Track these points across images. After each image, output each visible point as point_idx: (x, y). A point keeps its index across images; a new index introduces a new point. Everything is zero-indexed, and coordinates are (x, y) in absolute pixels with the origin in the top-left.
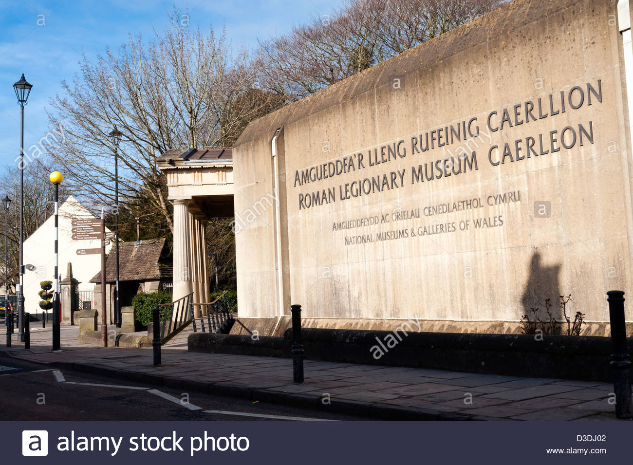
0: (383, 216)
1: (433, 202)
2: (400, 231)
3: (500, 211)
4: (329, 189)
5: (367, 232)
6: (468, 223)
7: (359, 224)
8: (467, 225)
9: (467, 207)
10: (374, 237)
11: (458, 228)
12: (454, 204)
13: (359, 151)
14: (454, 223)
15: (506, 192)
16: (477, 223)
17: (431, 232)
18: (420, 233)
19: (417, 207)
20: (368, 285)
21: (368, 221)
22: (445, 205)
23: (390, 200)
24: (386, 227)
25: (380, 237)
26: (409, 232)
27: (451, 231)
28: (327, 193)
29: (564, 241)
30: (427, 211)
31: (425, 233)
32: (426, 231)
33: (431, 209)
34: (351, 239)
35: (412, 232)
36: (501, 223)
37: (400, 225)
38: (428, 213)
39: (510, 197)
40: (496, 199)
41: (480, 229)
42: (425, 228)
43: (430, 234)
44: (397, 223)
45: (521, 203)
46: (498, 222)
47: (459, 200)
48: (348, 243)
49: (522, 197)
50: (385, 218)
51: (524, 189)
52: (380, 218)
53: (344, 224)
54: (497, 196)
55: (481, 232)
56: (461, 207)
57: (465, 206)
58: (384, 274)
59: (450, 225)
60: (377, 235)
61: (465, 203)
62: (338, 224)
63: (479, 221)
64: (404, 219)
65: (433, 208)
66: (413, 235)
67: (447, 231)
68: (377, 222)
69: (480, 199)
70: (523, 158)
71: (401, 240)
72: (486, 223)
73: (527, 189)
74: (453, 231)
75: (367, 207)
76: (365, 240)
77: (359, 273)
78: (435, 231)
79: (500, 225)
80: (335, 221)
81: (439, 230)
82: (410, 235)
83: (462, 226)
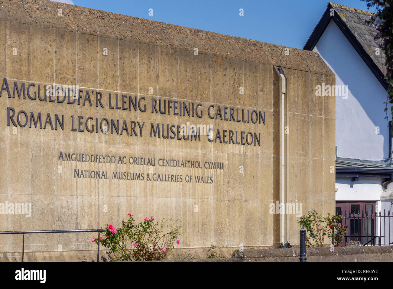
0: (120, 157)
1: (166, 157)
2: (136, 174)
3: (212, 174)
4: (56, 115)
5: (102, 169)
6: (191, 177)
7: (93, 160)
8: (191, 179)
9: (191, 166)
10: (110, 175)
11: (184, 180)
12: (182, 161)
13: (98, 90)
14: (181, 176)
15: (215, 162)
16: (198, 180)
17: (164, 179)
18: (155, 179)
19: (152, 157)
20: (101, 219)
21: (104, 159)
22: (175, 161)
23: (127, 144)
24: (122, 168)
25: (115, 175)
26: (145, 177)
27: (179, 182)
28: (53, 119)
29: (244, 199)
30: (161, 162)
31: (159, 179)
32: (160, 178)
33: (165, 161)
34: (82, 171)
35: (148, 177)
36: (212, 182)
37: (137, 169)
38: (162, 164)
39: (218, 166)
40: (209, 165)
41: (199, 183)
42: (159, 175)
43: (162, 181)
44: (134, 167)
45: (224, 171)
46: (210, 181)
47: (186, 159)
48: (78, 175)
49: (224, 168)
50: (122, 159)
51: (226, 163)
52: (118, 158)
53: (74, 156)
54: (210, 163)
55: (200, 186)
56: (187, 165)
57: (190, 165)
58: (119, 209)
59: (179, 177)
60: (113, 173)
61: (190, 163)
62: (66, 154)
63: (199, 178)
64: (141, 164)
65: (166, 161)
66: (148, 179)
67: (176, 181)
68: (113, 161)
69: (200, 162)
70: (226, 143)
71: (137, 181)
72: (203, 180)
73: (227, 163)
74: (180, 182)
75: (103, 145)
76: (99, 177)
77: (91, 206)
78: (167, 179)
79: (211, 183)
80: (62, 150)
81: (170, 179)
82: (145, 178)
83: (187, 178)
